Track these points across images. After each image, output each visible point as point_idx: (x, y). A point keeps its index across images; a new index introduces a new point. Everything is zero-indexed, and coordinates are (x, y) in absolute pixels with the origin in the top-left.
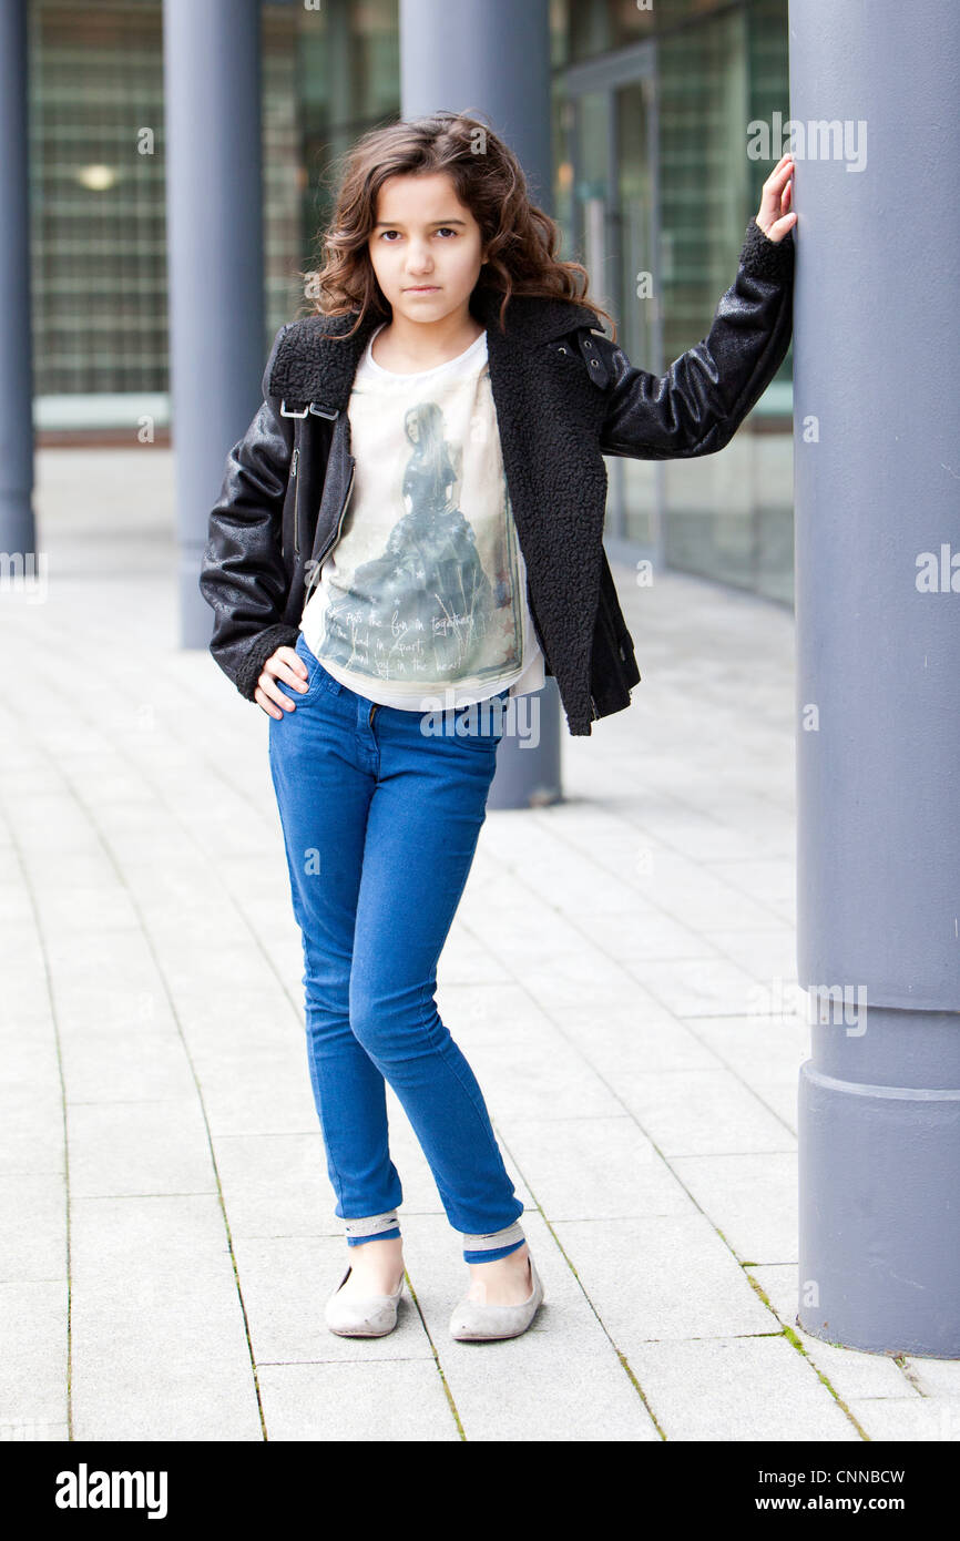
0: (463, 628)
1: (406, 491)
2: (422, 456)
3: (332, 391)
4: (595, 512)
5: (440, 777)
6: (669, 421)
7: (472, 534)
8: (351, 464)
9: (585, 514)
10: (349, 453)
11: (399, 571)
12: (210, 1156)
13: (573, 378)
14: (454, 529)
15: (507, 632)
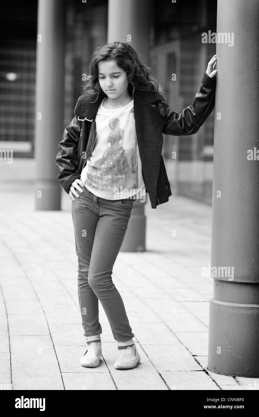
0: (122, 178)
1: (109, 141)
2: (113, 132)
3: (91, 114)
4: (159, 149)
5: (115, 216)
6: (181, 125)
7: (126, 153)
8: (95, 134)
9: (157, 150)
10: (95, 130)
11: (106, 162)
12: (48, 327)
13: (156, 113)
14: (121, 152)
15: (134, 180)
